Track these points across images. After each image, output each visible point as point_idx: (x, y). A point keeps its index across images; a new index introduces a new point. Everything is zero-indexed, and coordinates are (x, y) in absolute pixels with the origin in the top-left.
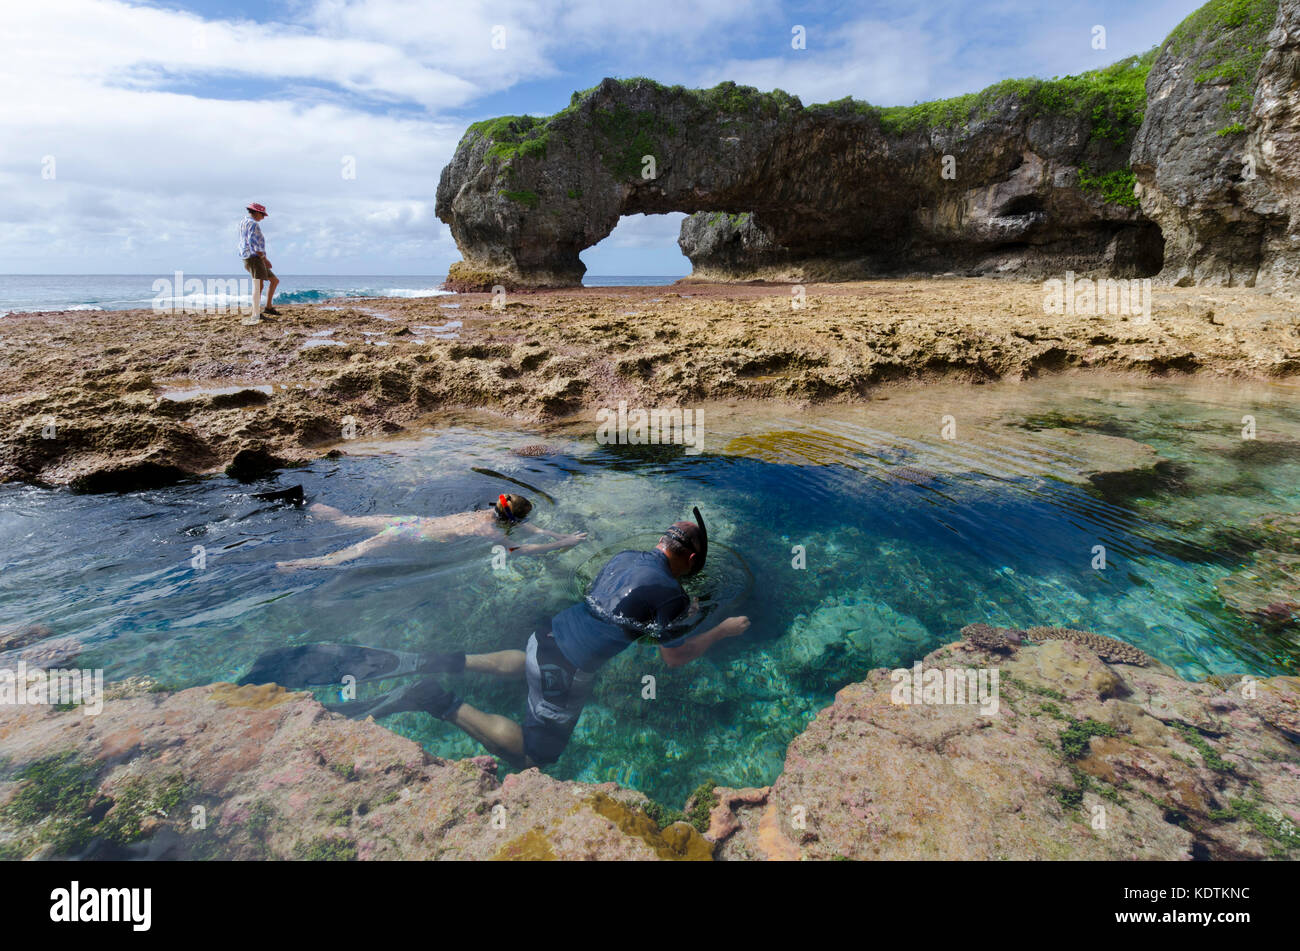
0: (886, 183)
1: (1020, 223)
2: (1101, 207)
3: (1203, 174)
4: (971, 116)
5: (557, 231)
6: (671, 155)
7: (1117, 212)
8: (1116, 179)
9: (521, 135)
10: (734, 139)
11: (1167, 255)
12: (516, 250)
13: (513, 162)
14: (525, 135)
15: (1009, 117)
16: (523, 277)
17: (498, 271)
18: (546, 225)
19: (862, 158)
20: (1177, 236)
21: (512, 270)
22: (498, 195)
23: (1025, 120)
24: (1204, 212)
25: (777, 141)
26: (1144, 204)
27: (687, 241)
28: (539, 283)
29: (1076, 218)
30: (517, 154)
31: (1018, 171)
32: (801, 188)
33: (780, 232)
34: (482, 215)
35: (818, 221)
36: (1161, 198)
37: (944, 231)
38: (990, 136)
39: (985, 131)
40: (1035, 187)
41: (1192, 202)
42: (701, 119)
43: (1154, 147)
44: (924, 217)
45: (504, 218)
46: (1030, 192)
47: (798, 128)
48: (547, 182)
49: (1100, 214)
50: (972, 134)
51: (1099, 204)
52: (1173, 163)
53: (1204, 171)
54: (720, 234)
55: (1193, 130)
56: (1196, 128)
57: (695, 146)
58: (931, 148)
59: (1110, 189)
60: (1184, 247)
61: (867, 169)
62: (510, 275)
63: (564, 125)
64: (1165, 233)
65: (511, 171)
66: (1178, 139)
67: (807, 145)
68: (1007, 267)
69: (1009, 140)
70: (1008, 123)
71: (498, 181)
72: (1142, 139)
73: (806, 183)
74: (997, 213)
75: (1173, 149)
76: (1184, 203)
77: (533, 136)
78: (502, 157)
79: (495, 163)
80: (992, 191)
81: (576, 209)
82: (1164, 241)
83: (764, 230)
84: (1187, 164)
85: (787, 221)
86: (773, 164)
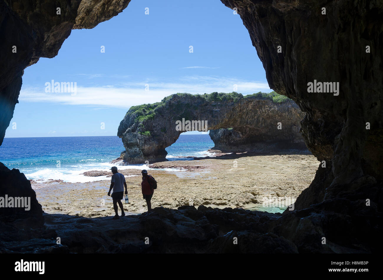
6: (196, 116)
10: (218, 110)
12: (142, 150)
13: (143, 122)
14: (148, 113)
16: (145, 158)
18: (153, 141)
19: (268, 110)
22: (138, 133)
30: (145, 120)
32: (248, 120)
35: (257, 130)
42: (206, 104)
45: (139, 140)
48: (154, 127)
57: (205, 112)
61: (271, 114)
63: (160, 109)
65: (142, 125)
67: (247, 107)
71: (138, 128)
78: (140, 121)
79: (138, 123)
81: (164, 135)
85: (246, 130)
86: (234, 115)
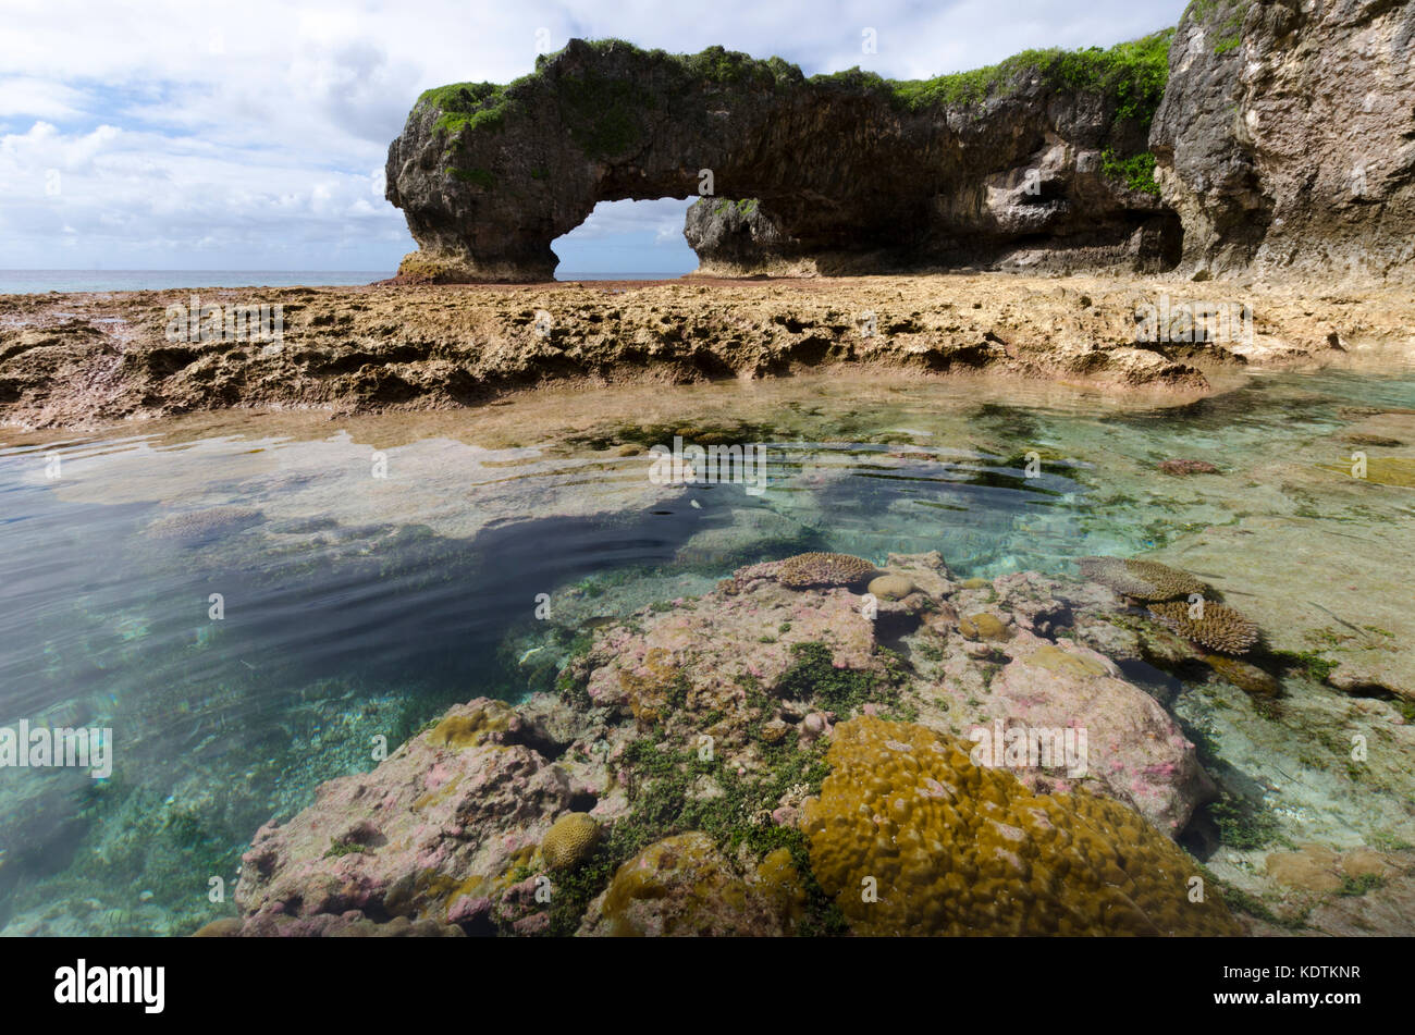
0: (900, 166)
1: (1043, 212)
2: (1125, 195)
3: (1219, 156)
4: (989, 91)
5: (519, 216)
6: (651, 130)
7: (1142, 199)
8: (1142, 162)
9: (474, 105)
10: (723, 113)
11: (1186, 246)
12: (468, 239)
13: (463, 135)
14: (479, 103)
15: (1029, 92)
16: (481, 270)
17: (450, 262)
18: (504, 210)
19: (873, 137)
20: (1197, 227)
21: (466, 261)
22: (444, 174)
23: (1045, 96)
24: (1220, 197)
25: (773, 116)
26: (1163, 190)
27: (692, 232)
28: (499, 276)
29: (1100, 208)
30: (468, 126)
31: (1039, 154)
32: (807, 171)
33: (789, 221)
34: (427, 196)
35: (830, 210)
36: (1180, 183)
37: (962, 221)
38: (1009, 114)
39: (1004, 109)
40: (1056, 173)
41: (1209, 187)
42: (685, 90)
43: (1173, 126)
44: (942, 206)
45: (452, 200)
46: (1052, 177)
47: (799, 102)
48: (506, 159)
49: (1124, 201)
50: (990, 111)
51: (1124, 191)
52: (1191, 144)
53: (1221, 152)
54: (727, 224)
55: (1211, 107)
56: (1213, 104)
57: (678, 120)
58: (947, 128)
59: (1135, 174)
60: (1202, 238)
61: (878, 151)
62: (464, 267)
63: (523, 91)
64: (1185, 222)
65: (461, 146)
66: (1197, 116)
67: (812, 122)
68: (1027, 261)
69: (1029, 118)
70: (1028, 99)
71: (446, 156)
72: (1161, 117)
73: (812, 165)
74: (1017, 201)
75: (1191, 127)
76: (1201, 188)
77: (489, 105)
78: (450, 129)
79: (442, 135)
80: (1012, 176)
81: (541, 191)
82: (1184, 231)
83: (770, 218)
84: (1204, 145)
85: (795, 209)
86: (771, 142)
